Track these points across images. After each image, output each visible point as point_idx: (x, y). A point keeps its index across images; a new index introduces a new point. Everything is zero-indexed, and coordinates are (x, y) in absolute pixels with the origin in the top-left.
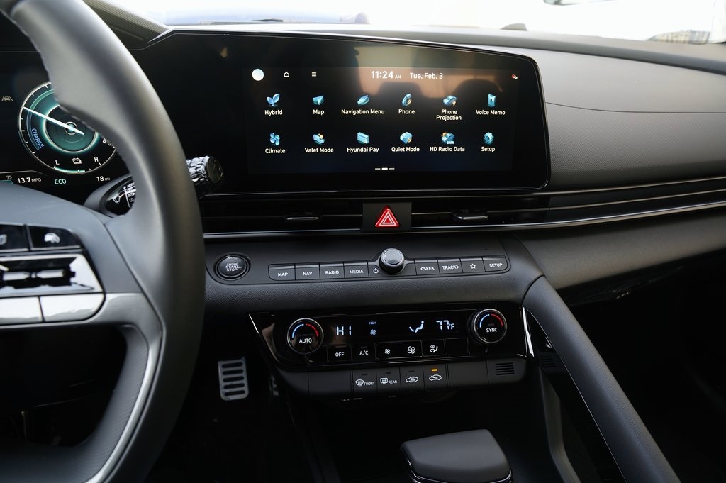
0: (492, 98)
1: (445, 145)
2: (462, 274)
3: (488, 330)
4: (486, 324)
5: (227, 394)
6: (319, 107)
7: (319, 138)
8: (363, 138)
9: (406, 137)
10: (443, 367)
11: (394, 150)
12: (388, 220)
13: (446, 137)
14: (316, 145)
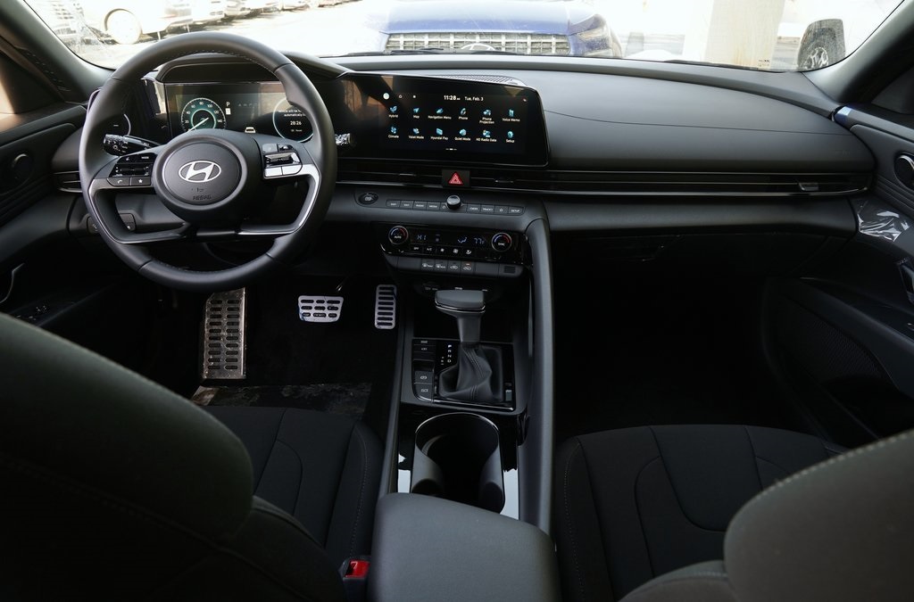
0: (512, 112)
1: (485, 137)
2: (494, 214)
3: (499, 244)
4: (498, 241)
5: (379, 324)
6: (416, 114)
7: (416, 131)
8: (440, 131)
9: (463, 132)
10: (473, 264)
11: (456, 139)
12: (455, 180)
13: (485, 133)
14: (414, 134)
